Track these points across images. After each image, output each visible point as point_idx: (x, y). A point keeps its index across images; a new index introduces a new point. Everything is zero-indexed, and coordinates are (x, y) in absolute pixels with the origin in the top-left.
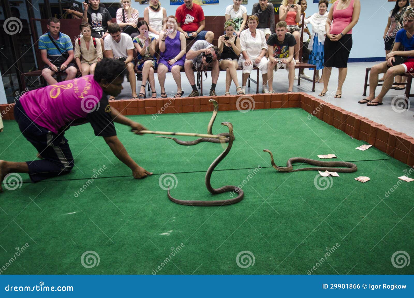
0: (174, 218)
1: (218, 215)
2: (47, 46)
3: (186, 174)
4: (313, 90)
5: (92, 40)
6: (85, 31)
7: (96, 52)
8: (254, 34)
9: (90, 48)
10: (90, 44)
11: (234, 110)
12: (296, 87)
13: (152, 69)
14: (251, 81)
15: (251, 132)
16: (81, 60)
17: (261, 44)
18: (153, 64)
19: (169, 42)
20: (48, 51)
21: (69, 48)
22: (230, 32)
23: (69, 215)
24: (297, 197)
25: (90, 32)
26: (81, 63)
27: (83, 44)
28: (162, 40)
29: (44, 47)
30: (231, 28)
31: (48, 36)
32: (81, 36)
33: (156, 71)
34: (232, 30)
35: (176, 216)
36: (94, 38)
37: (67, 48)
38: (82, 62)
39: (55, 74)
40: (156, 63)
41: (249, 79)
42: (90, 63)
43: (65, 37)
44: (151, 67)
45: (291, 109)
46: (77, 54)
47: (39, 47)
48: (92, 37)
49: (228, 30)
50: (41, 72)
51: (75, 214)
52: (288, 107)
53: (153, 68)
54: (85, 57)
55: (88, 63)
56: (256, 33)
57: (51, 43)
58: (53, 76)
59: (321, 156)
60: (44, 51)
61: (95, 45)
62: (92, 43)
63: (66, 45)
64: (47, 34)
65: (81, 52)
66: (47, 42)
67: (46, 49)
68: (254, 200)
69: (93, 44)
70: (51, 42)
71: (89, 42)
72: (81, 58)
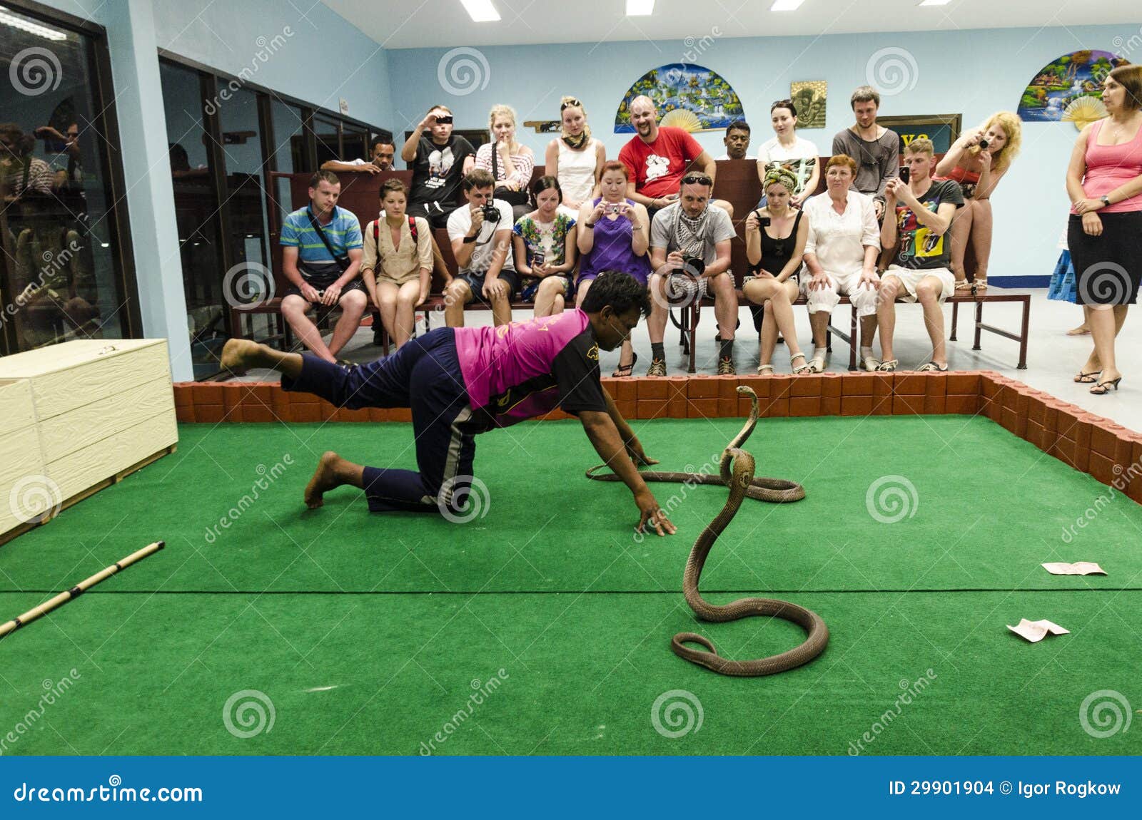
0: (603, 727)
1: (731, 730)
2: (300, 237)
3: (641, 595)
4: (1022, 365)
5: (406, 224)
6: (392, 202)
7: (415, 254)
8: (840, 204)
9: (401, 244)
10: (402, 234)
11: (784, 416)
12: (967, 354)
13: (560, 299)
14: (833, 335)
15: (834, 480)
16: (376, 276)
17: (860, 230)
18: (564, 286)
19: (603, 228)
20: (300, 250)
21: (355, 243)
22: (777, 198)
23: (316, 692)
24: (979, 694)
25: (405, 204)
26: (377, 284)
27: (386, 234)
28: (586, 225)
29: (293, 241)
30: (778, 188)
31: (306, 214)
32: (383, 213)
33: (570, 304)
34: (781, 195)
35: (607, 723)
36: (412, 219)
37: (348, 244)
38: (378, 279)
39: (313, 308)
40: (571, 284)
41: (829, 329)
42: (399, 282)
43: (346, 217)
44: (557, 293)
45: (954, 417)
46: (369, 260)
47: (282, 239)
48: (407, 216)
49: (772, 195)
50: (279, 304)
51: (330, 692)
52: (945, 412)
53: (563, 296)
54: (388, 266)
55: (394, 281)
56: (846, 202)
57: (311, 233)
58: (307, 313)
59: (1053, 568)
60: (292, 252)
61: (415, 237)
62: (406, 233)
63: (347, 236)
64: (304, 209)
65: (378, 254)
66: (303, 230)
67: (297, 245)
68: (843, 692)
69: (409, 234)
70: (313, 229)
71: (399, 228)
72: (378, 270)
